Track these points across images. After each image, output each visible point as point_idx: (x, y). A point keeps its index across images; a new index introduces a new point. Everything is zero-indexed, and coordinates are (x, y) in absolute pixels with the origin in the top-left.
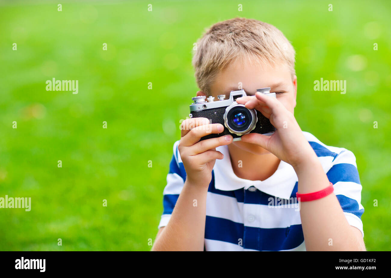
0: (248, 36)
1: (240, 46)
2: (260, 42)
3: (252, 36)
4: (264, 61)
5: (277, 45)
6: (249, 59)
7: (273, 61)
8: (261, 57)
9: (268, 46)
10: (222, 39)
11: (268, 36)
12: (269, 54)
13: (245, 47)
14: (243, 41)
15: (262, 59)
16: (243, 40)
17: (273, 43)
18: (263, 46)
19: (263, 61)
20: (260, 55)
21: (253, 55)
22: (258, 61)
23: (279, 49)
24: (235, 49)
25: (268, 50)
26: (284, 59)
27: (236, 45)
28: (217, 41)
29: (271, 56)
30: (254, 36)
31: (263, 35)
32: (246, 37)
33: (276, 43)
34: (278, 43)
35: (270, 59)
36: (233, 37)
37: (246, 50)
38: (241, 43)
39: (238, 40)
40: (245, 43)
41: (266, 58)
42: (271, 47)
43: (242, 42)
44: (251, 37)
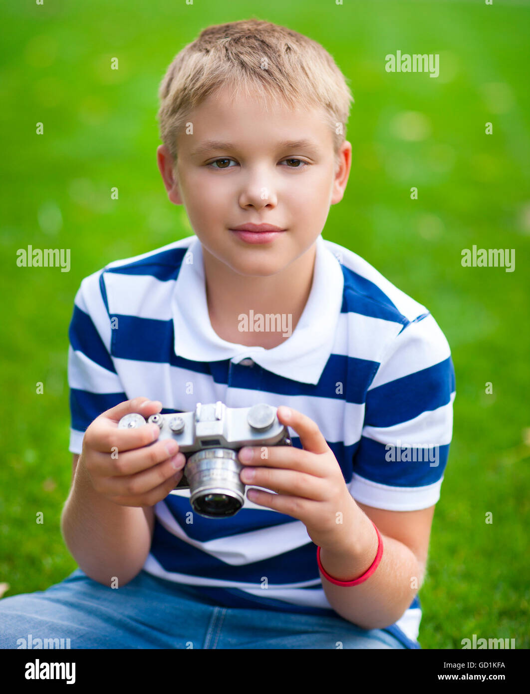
0: (253, 45)
1: (236, 62)
2: (272, 59)
3: (261, 46)
4: (275, 94)
5: (308, 71)
6: (246, 87)
7: (293, 98)
8: (270, 86)
9: (288, 68)
10: (209, 48)
11: (294, 52)
12: (286, 83)
13: (243, 65)
14: (242, 53)
15: (270, 90)
16: (242, 51)
17: (300, 66)
18: (277, 66)
19: (272, 94)
20: (269, 83)
21: (255, 81)
22: (262, 92)
23: (308, 78)
24: (226, 66)
25: (287, 76)
26: (316, 99)
27: (229, 59)
28: (200, 50)
29: (290, 87)
30: (265, 47)
31: (283, 49)
32: (249, 47)
33: (306, 69)
34: (309, 68)
35: (287, 93)
36: (227, 45)
37: (244, 70)
38: (238, 56)
39: (234, 51)
40: (246, 58)
41: (278, 90)
42: (294, 71)
43: (240, 55)
44: (260, 48)
